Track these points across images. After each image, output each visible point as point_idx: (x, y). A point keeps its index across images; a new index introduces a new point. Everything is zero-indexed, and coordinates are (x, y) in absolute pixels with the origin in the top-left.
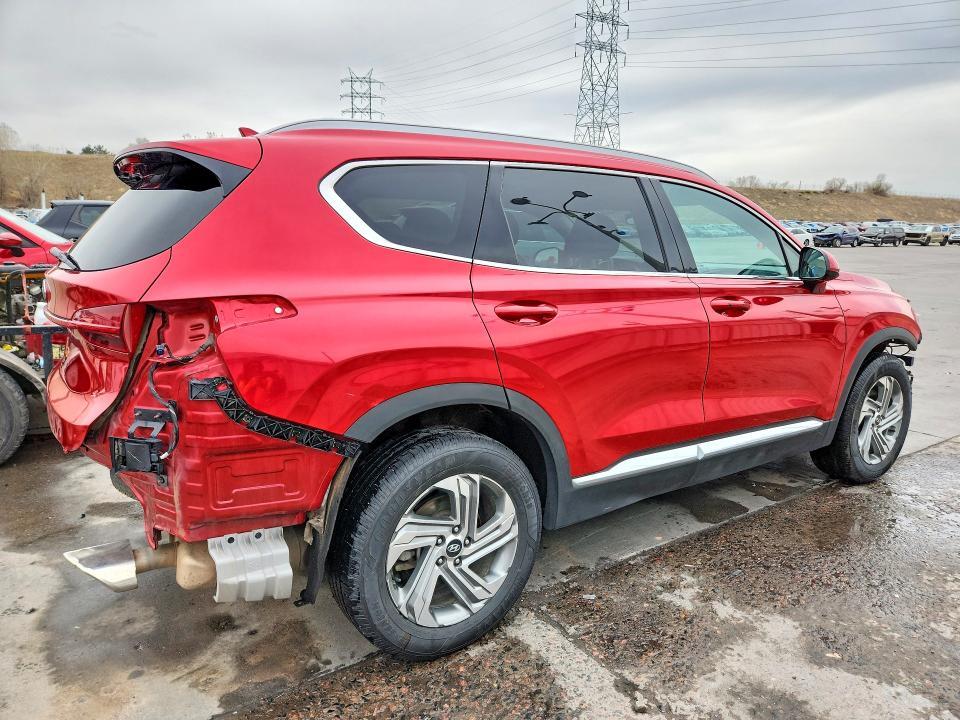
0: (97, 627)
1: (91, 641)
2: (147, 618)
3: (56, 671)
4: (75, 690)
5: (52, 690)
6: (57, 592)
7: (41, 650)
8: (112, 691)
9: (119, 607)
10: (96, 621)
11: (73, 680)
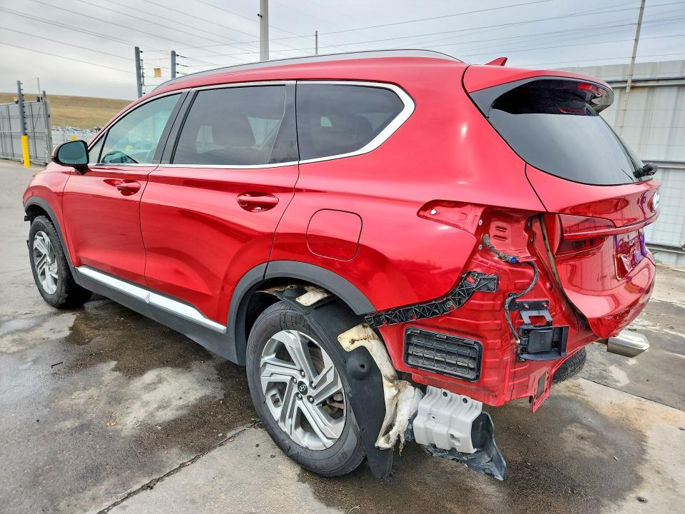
0: (604, 449)
1: (613, 444)
2: (570, 432)
3: (642, 441)
4: (637, 425)
5: (648, 433)
6: (613, 505)
7: (646, 461)
8: (619, 413)
9: (579, 453)
10: (600, 454)
11: (636, 431)
